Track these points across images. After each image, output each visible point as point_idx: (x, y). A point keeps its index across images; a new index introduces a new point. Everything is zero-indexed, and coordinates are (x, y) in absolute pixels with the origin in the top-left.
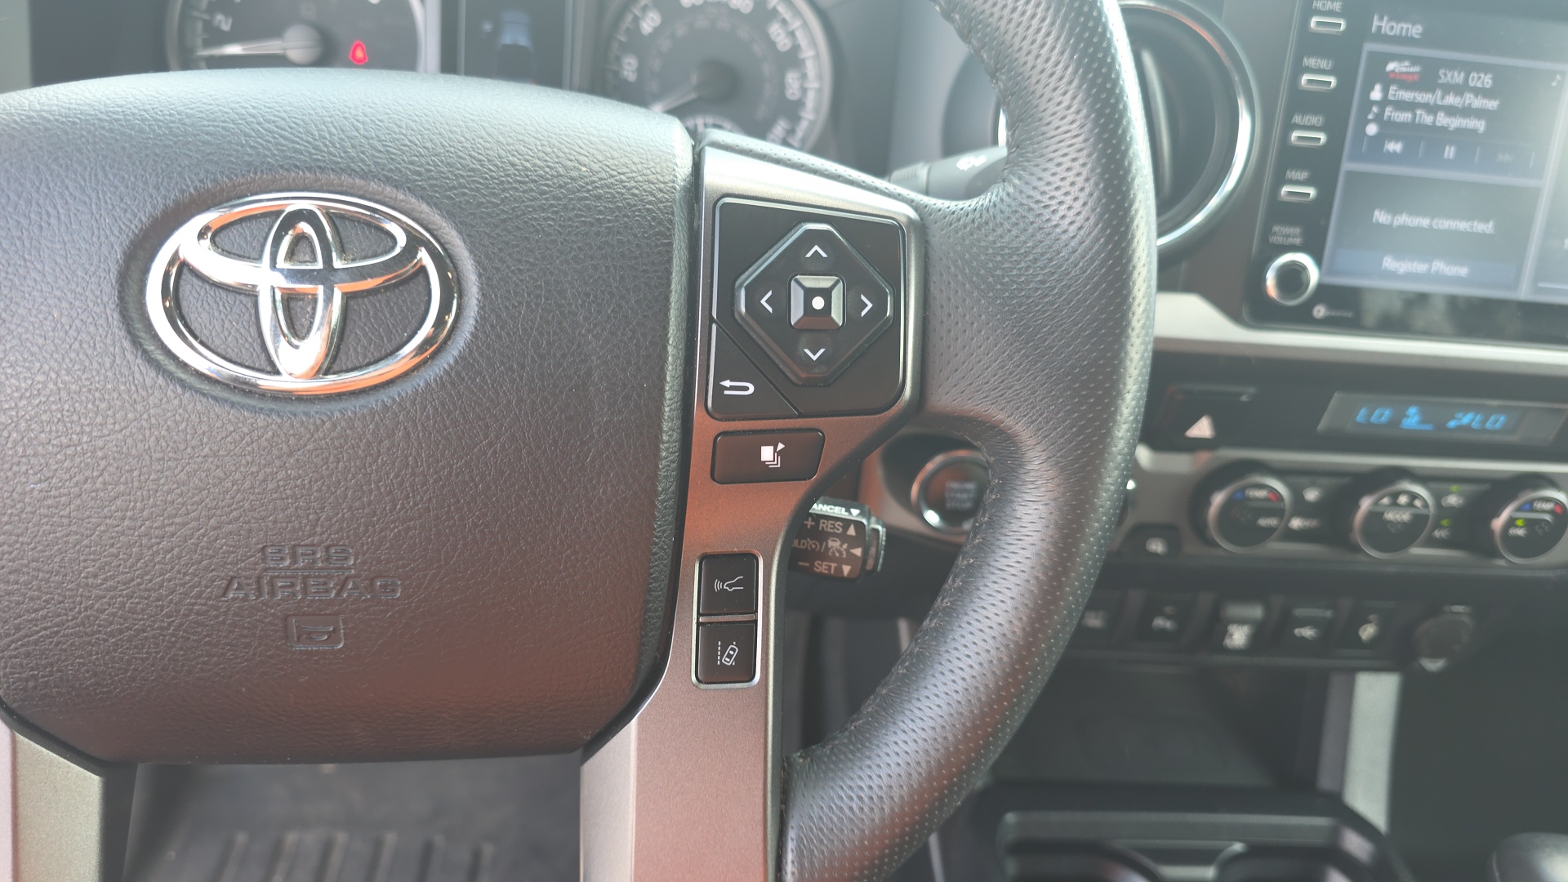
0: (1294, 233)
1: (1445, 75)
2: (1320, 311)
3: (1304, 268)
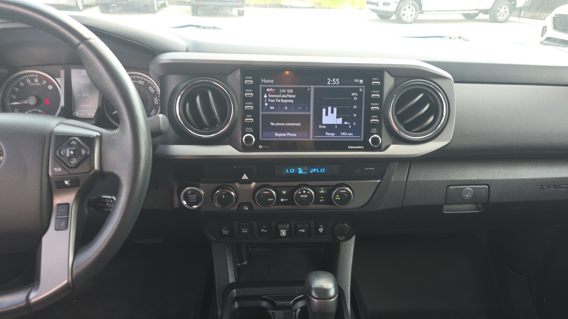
0: (249, 129)
1: (281, 91)
2: (261, 147)
3: (251, 137)
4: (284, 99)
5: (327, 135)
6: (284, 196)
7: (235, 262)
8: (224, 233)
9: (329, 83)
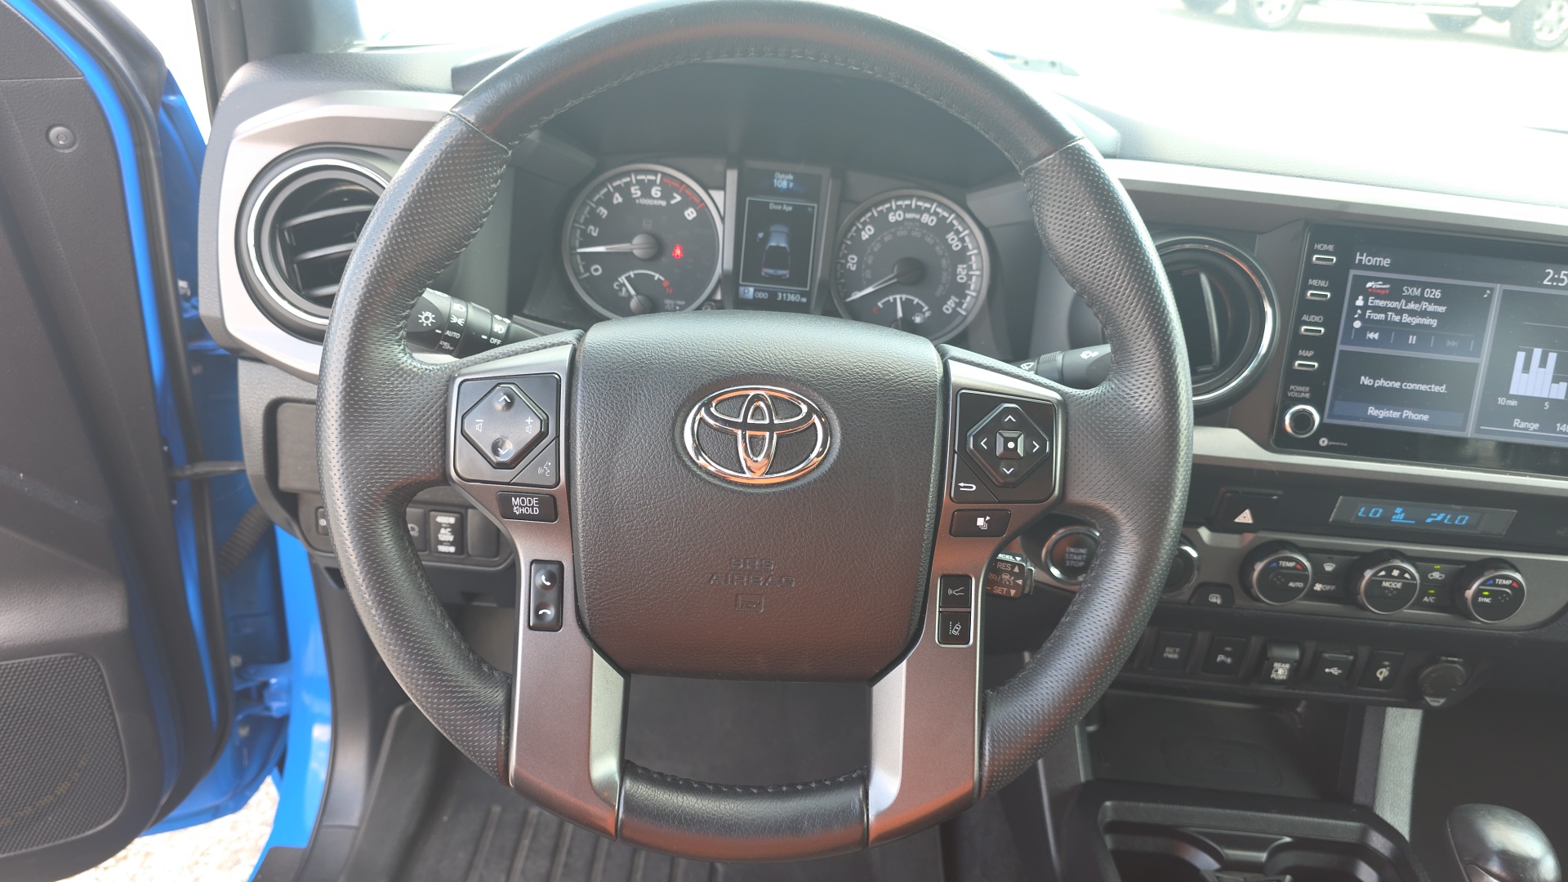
0: (1304, 391)
1: (1408, 291)
2: (1324, 442)
3: (1311, 414)
4: (1412, 313)
5: (1516, 428)
6: (1326, 577)
9: (1548, 281)
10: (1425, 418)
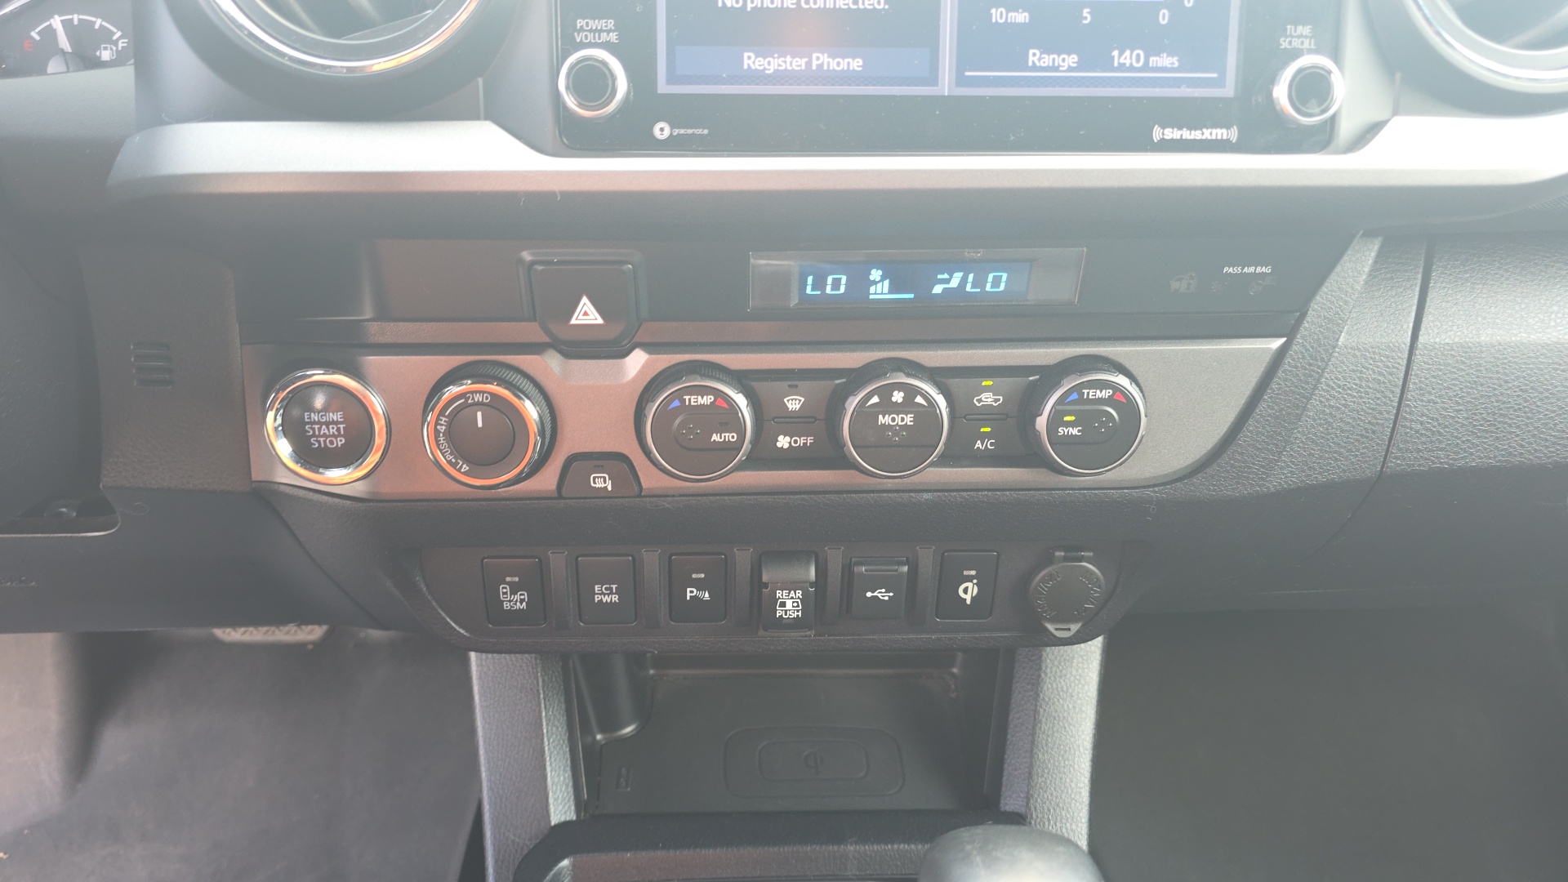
0: (607, 26)
2: (662, 130)
5: (1035, 68)
6: (792, 421)
7: (577, 726)
8: (507, 606)
10: (856, 64)
